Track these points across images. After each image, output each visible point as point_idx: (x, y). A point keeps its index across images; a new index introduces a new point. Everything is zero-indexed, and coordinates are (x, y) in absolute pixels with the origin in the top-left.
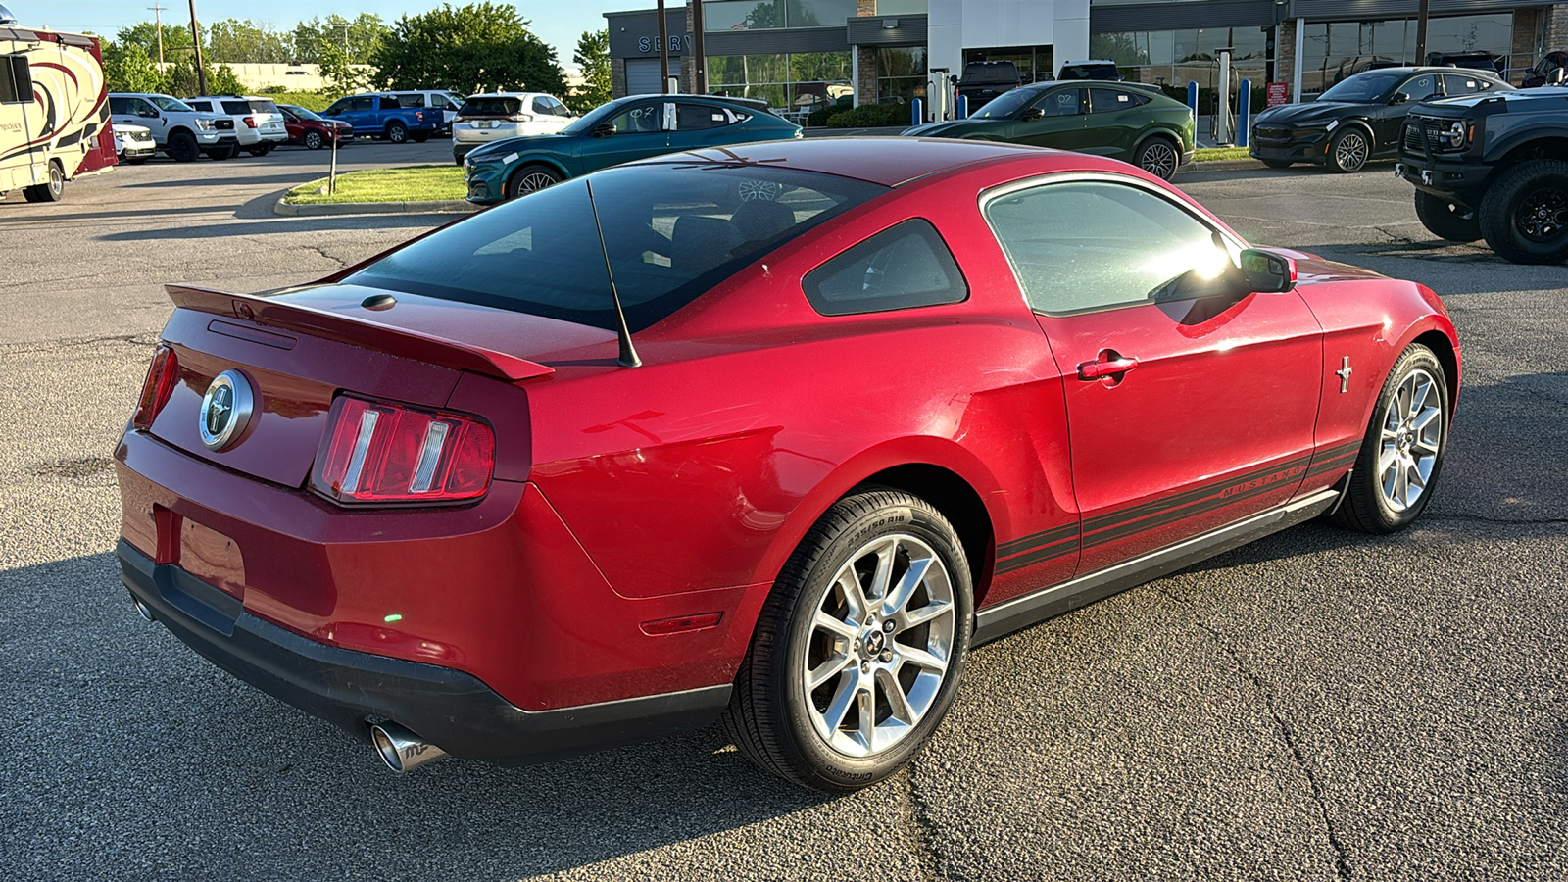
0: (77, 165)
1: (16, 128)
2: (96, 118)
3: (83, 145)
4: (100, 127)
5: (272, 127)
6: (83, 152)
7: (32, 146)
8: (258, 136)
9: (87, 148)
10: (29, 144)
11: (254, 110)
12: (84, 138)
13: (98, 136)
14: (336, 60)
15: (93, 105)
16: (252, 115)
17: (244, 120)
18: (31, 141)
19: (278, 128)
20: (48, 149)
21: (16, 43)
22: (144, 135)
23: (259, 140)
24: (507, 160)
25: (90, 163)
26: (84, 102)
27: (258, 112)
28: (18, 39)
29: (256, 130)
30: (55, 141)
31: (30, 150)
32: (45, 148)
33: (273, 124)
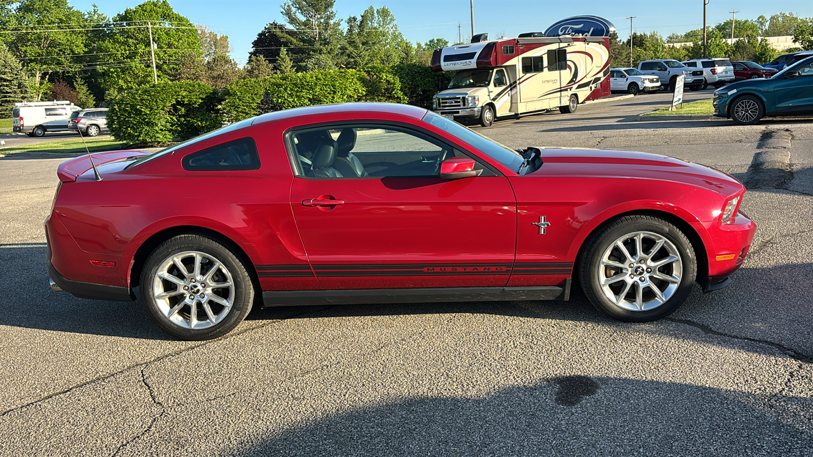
0: (586, 96)
1: (554, 81)
2: (601, 75)
3: (591, 88)
4: (602, 79)
5: (725, 73)
6: (591, 90)
7: (562, 89)
8: (717, 78)
9: (593, 88)
10: (561, 88)
11: (717, 65)
12: (592, 84)
13: (601, 83)
14: (804, 33)
15: (600, 69)
16: (715, 68)
17: (711, 70)
18: (562, 86)
19: (729, 74)
20: (571, 90)
21: (560, 44)
22: (655, 80)
23: (717, 80)
24: (730, 93)
25: (594, 95)
26: (595, 68)
27: (718, 66)
28: (561, 42)
29: (716, 75)
30: (576, 86)
31: (561, 91)
32: (569, 90)
33: (726, 72)
